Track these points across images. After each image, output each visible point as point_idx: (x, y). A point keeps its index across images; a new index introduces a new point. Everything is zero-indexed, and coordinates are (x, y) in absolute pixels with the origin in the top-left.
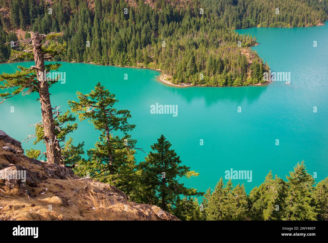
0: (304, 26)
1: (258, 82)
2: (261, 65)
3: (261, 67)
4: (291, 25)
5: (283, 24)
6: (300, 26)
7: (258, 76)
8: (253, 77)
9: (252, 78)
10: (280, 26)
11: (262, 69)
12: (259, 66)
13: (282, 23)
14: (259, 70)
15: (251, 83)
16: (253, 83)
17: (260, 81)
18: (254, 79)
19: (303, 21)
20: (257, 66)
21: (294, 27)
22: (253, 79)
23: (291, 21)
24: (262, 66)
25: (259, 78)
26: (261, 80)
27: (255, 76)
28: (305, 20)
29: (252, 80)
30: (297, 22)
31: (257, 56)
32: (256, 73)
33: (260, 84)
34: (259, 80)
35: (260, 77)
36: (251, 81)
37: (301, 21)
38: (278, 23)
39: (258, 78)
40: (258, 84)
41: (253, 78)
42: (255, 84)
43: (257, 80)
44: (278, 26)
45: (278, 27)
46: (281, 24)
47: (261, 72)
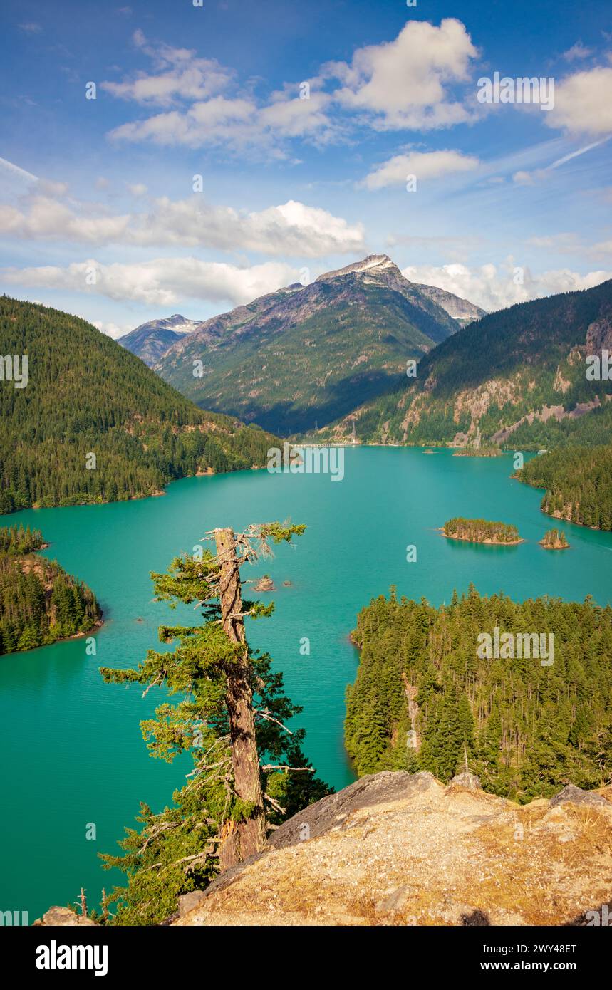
0: (130, 498)
1: (76, 630)
2: (75, 590)
3: (75, 594)
4: (104, 498)
5: (87, 497)
6: (123, 499)
7: (73, 615)
8: (63, 620)
9: (60, 623)
10: (84, 503)
11: (79, 598)
12: (72, 593)
13: (85, 495)
14: (73, 601)
15: (62, 636)
16: (66, 634)
17: (80, 628)
18: (65, 625)
19: (126, 489)
20: (67, 594)
21: (111, 501)
22: (62, 625)
23: (103, 489)
24: (78, 591)
25: (76, 621)
26: (81, 624)
27: (68, 618)
28: (130, 487)
29: (62, 627)
30: (115, 492)
31: (58, 570)
32: (67, 610)
33: (82, 634)
34: (76, 625)
35: (77, 618)
36: (60, 630)
37: (121, 488)
38: (78, 495)
39: (74, 620)
40: (78, 635)
41: (63, 623)
42: (69, 636)
43: (73, 627)
44: (78, 502)
45: (79, 504)
46: (83, 497)
47: (78, 606)
